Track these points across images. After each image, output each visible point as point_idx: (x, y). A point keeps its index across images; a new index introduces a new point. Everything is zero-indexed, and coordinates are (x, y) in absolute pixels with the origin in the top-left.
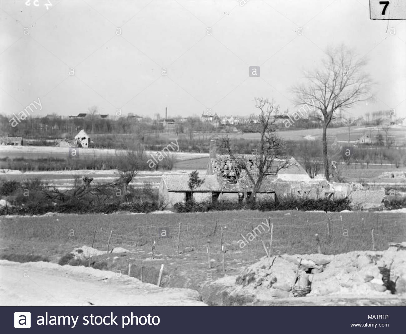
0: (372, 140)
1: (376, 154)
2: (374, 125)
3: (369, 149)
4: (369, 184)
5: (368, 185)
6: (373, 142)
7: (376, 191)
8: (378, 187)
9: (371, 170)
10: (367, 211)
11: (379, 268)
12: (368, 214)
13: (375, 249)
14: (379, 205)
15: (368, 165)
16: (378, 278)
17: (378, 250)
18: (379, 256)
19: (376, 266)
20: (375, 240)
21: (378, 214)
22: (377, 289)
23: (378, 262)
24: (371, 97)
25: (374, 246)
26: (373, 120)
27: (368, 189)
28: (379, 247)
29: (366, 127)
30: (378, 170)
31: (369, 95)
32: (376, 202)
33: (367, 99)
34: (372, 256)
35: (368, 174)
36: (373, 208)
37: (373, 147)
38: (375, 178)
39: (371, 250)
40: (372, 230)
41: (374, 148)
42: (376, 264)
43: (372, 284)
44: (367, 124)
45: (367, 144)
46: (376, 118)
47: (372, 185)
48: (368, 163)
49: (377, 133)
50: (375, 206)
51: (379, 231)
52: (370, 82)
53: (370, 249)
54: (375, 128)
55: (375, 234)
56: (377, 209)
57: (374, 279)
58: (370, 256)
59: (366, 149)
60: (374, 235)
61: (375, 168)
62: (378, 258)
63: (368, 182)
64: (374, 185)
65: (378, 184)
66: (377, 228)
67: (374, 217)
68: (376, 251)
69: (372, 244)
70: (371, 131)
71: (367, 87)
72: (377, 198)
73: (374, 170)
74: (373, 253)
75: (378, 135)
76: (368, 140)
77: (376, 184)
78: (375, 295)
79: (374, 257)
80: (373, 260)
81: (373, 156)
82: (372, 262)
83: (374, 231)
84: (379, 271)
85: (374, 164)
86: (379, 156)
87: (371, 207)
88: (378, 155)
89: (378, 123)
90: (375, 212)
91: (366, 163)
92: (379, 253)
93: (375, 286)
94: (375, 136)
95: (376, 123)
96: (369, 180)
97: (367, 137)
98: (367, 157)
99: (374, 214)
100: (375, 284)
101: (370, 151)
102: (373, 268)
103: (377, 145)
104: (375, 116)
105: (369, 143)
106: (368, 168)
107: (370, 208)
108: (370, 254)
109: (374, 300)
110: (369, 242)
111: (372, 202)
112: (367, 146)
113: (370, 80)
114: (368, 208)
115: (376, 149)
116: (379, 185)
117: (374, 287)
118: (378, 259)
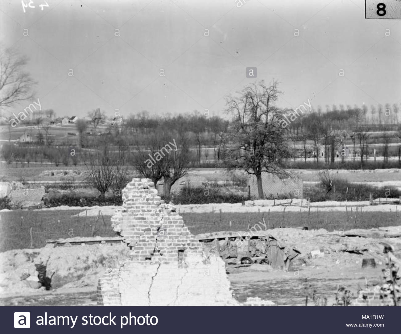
0: (33, 139)
1: (36, 153)
2: (34, 124)
3: (30, 147)
4: (29, 182)
5: (28, 184)
6: (34, 141)
7: (36, 189)
8: (38, 186)
9: (31, 168)
10: (27, 210)
11: (36, 265)
12: (27, 212)
13: (33, 247)
14: (39, 203)
15: (28, 163)
16: (34, 275)
17: (35, 247)
18: (36, 253)
19: (33, 264)
20: (33, 238)
21: (37, 212)
22: (32, 286)
23: (35, 259)
24: (31, 97)
25: (32, 244)
26: (33, 119)
27: (29, 188)
28: (37, 245)
29: (26, 126)
30: (38, 168)
31: (29, 94)
32: (35, 200)
33: (28, 98)
34: (29, 253)
35: (28, 172)
36: (33, 207)
37: (33, 146)
38: (35, 177)
39: (29, 248)
40: (30, 228)
41: (35, 147)
42: (33, 262)
43: (28, 281)
44: (28, 123)
45: (28, 143)
46: (36, 117)
47: (32, 184)
48: (28, 162)
49: (37, 132)
50: (34, 204)
51: (38, 229)
52: (30, 82)
53: (27, 247)
54: (36, 127)
55: (34, 232)
56: (37, 207)
57: (30, 277)
58: (27, 254)
59: (27, 147)
60: (32, 233)
61: (35, 167)
62: (36, 255)
63: (28, 180)
64: (35, 183)
65: (38, 182)
66: (36, 226)
67: (33, 215)
68: (34, 248)
69: (31, 242)
70: (31, 130)
71: (27, 86)
72: (36, 196)
73: (35, 168)
74: (30, 251)
75: (38, 134)
76: (28, 139)
77: (36, 182)
78: (30, 293)
79: (31, 254)
80: (30, 258)
81: (34, 155)
82: (29, 260)
83: (33, 229)
84: (35, 268)
85: (35, 163)
86: (39, 155)
87: (31, 205)
88: (38, 153)
89: (38, 122)
90: (34, 210)
91: (26, 161)
92: (37, 250)
93: (31, 284)
94: (36, 135)
95: (36, 122)
96: (29, 178)
97: (28, 136)
98: (28, 156)
99: (33, 212)
100: (31, 281)
101: (30, 150)
102: (29, 265)
103: (37, 143)
104: (36, 115)
105: (30, 141)
106: (28, 167)
107: (30, 207)
108: (28, 252)
109: (28, 297)
110: (28, 241)
111: (31, 201)
112: (28, 145)
113: (29, 80)
114: (28, 206)
115: (37, 148)
116: (40, 183)
117: (29, 285)
118: (35, 257)
